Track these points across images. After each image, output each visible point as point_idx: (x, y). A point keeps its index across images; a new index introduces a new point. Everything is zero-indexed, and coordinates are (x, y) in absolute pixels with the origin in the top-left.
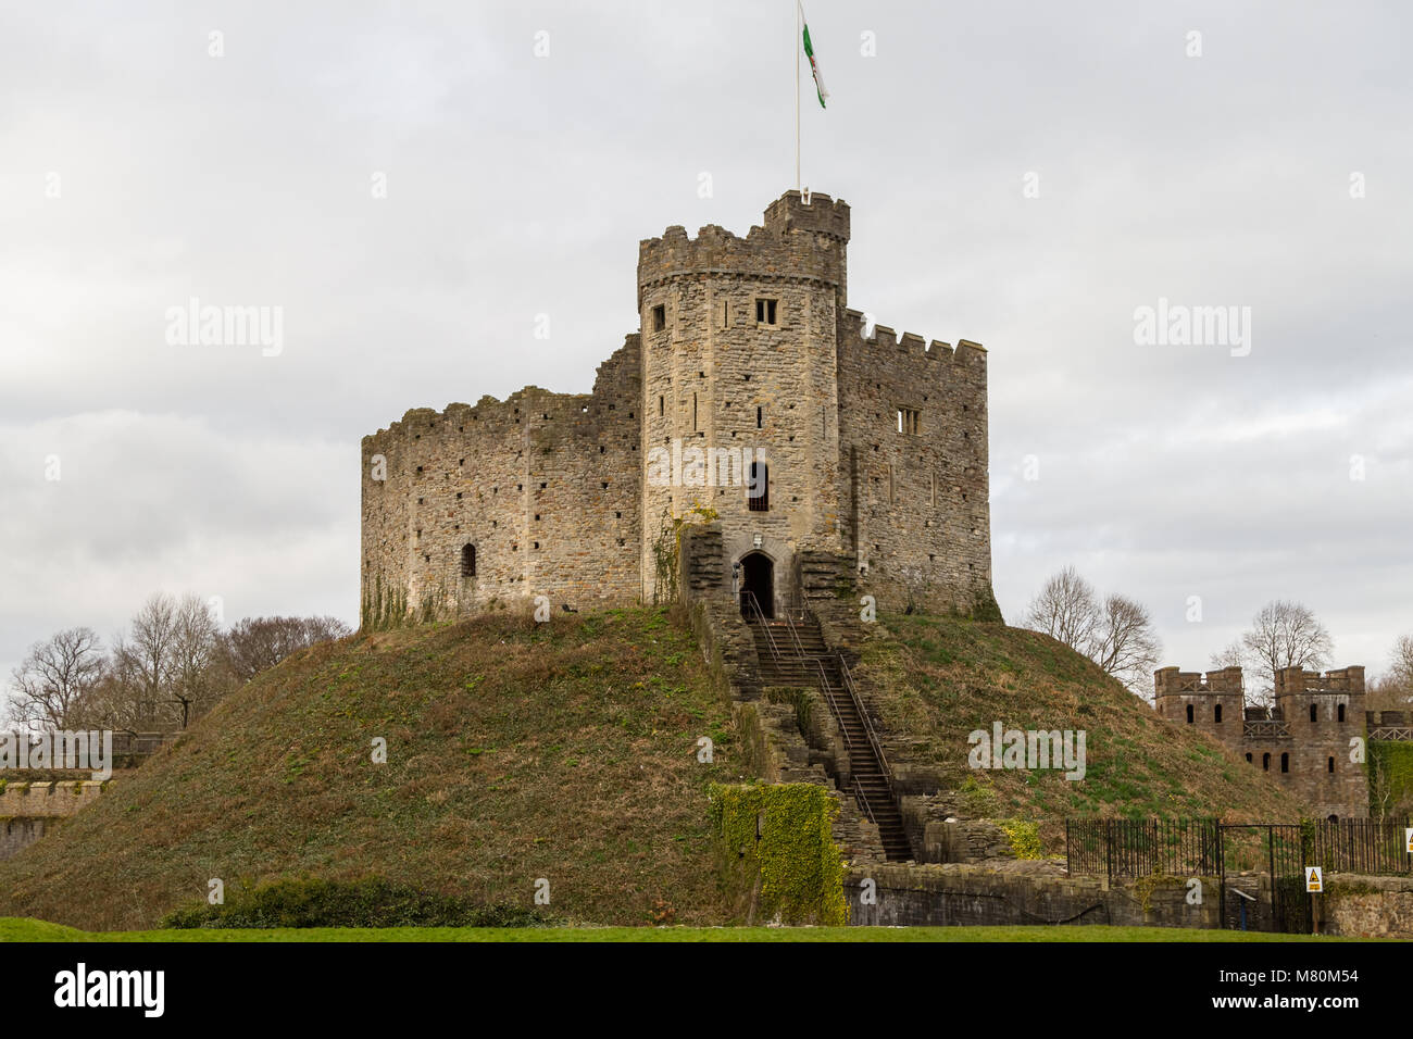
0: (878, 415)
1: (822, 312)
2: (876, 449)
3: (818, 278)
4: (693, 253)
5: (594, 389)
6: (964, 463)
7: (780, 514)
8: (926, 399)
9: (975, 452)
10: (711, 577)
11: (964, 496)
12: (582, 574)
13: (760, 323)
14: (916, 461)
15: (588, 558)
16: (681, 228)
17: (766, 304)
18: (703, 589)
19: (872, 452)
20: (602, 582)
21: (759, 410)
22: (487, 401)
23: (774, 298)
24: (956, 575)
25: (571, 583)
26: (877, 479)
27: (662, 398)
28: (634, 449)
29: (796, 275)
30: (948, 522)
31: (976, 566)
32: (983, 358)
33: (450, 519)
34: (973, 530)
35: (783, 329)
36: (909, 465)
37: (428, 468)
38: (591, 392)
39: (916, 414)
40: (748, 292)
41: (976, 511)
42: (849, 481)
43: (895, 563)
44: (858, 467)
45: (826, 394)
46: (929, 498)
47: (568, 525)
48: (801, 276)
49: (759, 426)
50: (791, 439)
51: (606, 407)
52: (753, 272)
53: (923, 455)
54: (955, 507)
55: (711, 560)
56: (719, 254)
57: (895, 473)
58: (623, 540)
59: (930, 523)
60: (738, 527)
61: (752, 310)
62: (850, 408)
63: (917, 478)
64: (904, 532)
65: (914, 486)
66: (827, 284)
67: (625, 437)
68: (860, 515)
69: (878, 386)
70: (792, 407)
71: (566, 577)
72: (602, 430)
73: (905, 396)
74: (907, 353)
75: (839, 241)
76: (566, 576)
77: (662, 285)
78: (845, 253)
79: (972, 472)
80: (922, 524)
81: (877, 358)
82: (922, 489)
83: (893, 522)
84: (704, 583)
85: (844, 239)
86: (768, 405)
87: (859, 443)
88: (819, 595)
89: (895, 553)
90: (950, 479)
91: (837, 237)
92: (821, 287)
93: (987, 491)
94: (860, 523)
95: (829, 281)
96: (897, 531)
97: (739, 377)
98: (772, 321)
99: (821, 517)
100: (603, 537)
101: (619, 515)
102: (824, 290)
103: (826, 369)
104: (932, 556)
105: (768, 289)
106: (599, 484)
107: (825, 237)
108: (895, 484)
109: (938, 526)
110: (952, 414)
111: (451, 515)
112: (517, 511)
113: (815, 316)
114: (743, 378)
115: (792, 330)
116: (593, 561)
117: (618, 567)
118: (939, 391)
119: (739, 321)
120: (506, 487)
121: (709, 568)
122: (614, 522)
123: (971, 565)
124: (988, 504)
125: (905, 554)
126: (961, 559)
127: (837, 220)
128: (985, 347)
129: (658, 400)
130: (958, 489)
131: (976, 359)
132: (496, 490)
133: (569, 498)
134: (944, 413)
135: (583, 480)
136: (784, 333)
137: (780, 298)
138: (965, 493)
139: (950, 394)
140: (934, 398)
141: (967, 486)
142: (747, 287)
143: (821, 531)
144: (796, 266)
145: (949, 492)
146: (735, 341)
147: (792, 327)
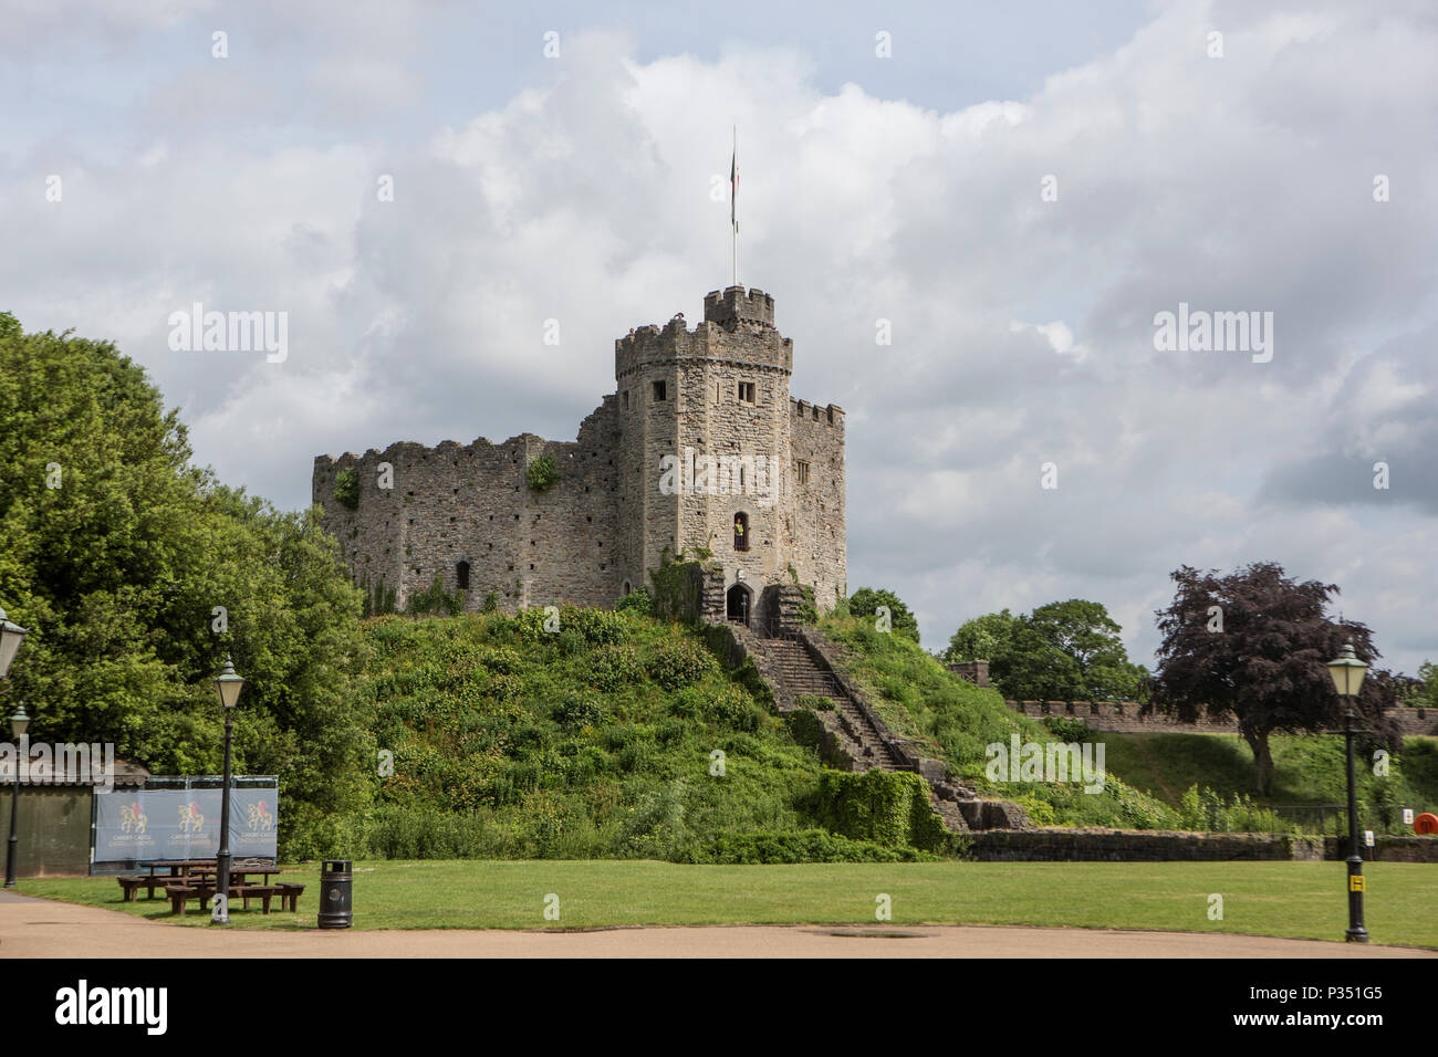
4: (693, 342)
5: (578, 439)
6: (833, 505)
7: (756, 554)
8: (812, 454)
9: (838, 496)
10: (716, 605)
11: (832, 532)
12: (571, 592)
13: (742, 401)
14: (807, 505)
15: (575, 579)
17: (746, 385)
18: (711, 614)
20: (587, 599)
22: (481, 442)
23: (752, 382)
25: (561, 599)
27: (662, 456)
28: (613, 490)
29: (767, 365)
32: (842, 418)
33: (443, 539)
34: (837, 560)
35: (758, 406)
36: (804, 508)
37: (418, 494)
38: (575, 441)
39: (807, 466)
40: (733, 376)
41: (838, 544)
45: (785, 459)
46: (814, 536)
47: (559, 551)
48: (771, 366)
51: (588, 454)
52: (737, 361)
53: (810, 499)
54: (828, 542)
55: (716, 591)
57: (796, 515)
58: (603, 565)
60: (726, 564)
61: (736, 391)
63: (808, 518)
65: (806, 525)
67: (606, 480)
72: (586, 473)
73: (801, 452)
76: (557, 593)
77: (663, 364)
79: (836, 512)
80: (810, 556)
82: (810, 528)
83: (795, 555)
84: (712, 610)
90: (824, 519)
93: (844, 528)
97: (726, 444)
98: (750, 399)
99: (783, 557)
100: (587, 562)
101: (600, 544)
103: (784, 439)
105: (747, 374)
106: (584, 519)
108: (796, 524)
110: (826, 466)
111: (444, 535)
112: (513, 537)
114: (730, 445)
115: (763, 407)
116: (579, 582)
117: (600, 587)
118: (819, 448)
119: (726, 399)
120: (502, 516)
121: (715, 598)
122: (597, 550)
128: (843, 410)
130: (829, 527)
131: (838, 419)
132: (491, 518)
133: (560, 528)
134: (822, 465)
135: (571, 514)
136: (758, 410)
137: (756, 382)
138: (833, 530)
139: (825, 449)
140: (817, 453)
141: (834, 525)
142: (733, 372)
143: (782, 568)
144: (768, 357)
145: (824, 529)
146: (724, 415)
147: (764, 405)
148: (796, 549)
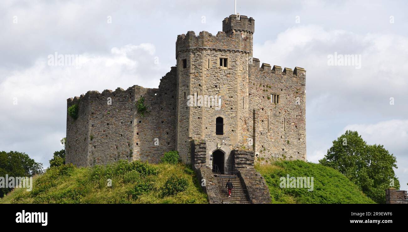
0: (263, 97)
1: (243, 63)
2: (263, 109)
3: (242, 50)
4: (197, 41)
5: (159, 87)
6: (297, 113)
7: (227, 136)
8: (282, 90)
9: (301, 109)
10: (202, 159)
11: (296, 126)
12: (154, 155)
13: (221, 67)
14: (278, 114)
16: (193, 32)
17: (223, 59)
18: (199, 163)
19: (261, 110)
22: (119, 90)
23: (226, 58)
24: (293, 156)
26: (263, 121)
27: (185, 93)
28: (173, 109)
29: (234, 49)
30: (290, 136)
31: (300, 153)
32: (304, 74)
33: (104, 133)
34: (299, 139)
35: (229, 69)
36: (275, 115)
37: (95, 114)
38: (158, 88)
39: (278, 96)
40: (217, 55)
41: (301, 132)
42: (252, 122)
43: (269, 152)
44: (256, 117)
45: (244, 92)
46: (282, 128)
47: (149, 137)
48: (236, 50)
50: (232, 109)
51: (164, 93)
52: (219, 48)
53: (280, 111)
54: (292, 131)
55: (202, 153)
56: (207, 42)
57: (269, 118)
58: (169, 142)
59: (283, 137)
61: (218, 62)
62: (253, 95)
63: (278, 120)
64: (273, 140)
65: (277, 123)
66: (245, 52)
67: (170, 105)
68: (256, 135)
69: (264, 86)
70: (232, 97)
72: (162, 102)
73: (274, 89)
74: (275, 73)
75: (250, 33)
76: (148, 155)
77: (186, 52)
78: (252, 37)
79: (299, 117)
80: (280, 137)
81: (264, 76)
82: (280, 124)
83: (268, 136)
84: (199, 161)
85: (252, 32)
86: (223, 96)
87: (256, 108)
88: (241, 166)
89: (269, 148)
90: (290, 120)
91: (249, 32)
92: (243, 53)
93: (305, 124)
94: (256, 138)
96: (270, 140)
97: (213, 86)
98: (225, 66)
99: (242, 137)
100: (162, 142)
101: (168, 133)
102: (244, 55)
103: (244, 83)
104: (283, 149)
105: (224, 54)
106: (160, 122)
107: (245, 32)
108: (269, 122)
109: (286, 138)
110: (292, 95)
111: (104, 131)
112: (130, 131)
113: (241, 64)
114: (215, 86)
115: (232, 69)
116: (157, 150)
118: (287, 87)
119: (213, 66)
120: (126, 122)
122: (166, 136)
123: (298, 153)
124: (305, 129)
125: (273, 149)
126: (295, 150)
127: (250, 25)
128: (305, 70)
129: (184, 93)
130: (294, 124)
131: (302, 74)
133: (149, 127)
134: (289, 95)
135: (155, 120)
136: (229, 70)
137: (228, 58)
138: (296, 125)
139: (291, 88)
140: (285, 90)
141: (297, 122)
142: (217, 53)
143: (241, 142)
144: (234, 46)
145: (290, 125)
146: (212, 73)
147: (232, 68)
148: (269, 134)
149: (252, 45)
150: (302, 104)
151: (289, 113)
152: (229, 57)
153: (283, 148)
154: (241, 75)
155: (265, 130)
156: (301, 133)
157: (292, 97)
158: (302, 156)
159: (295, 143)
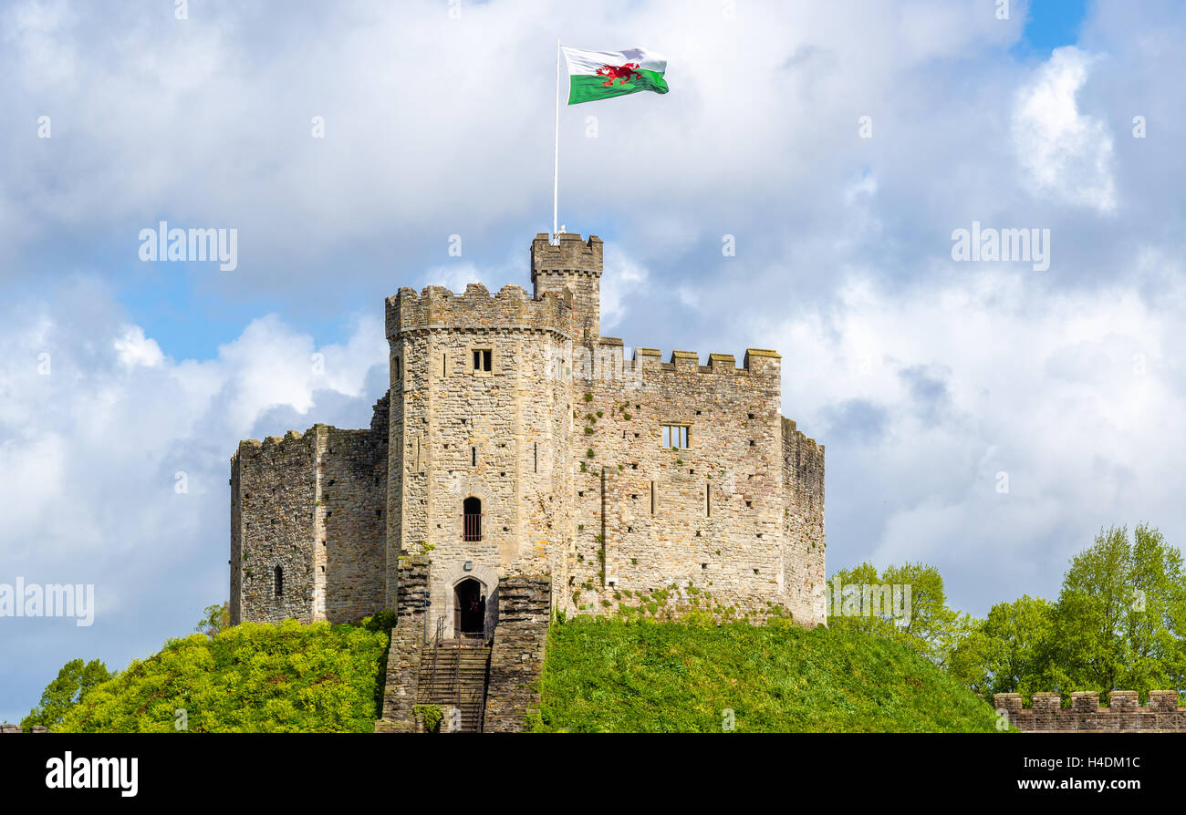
0: (637, 435)
2: (635, 467)
5: (371, 424)
6: (750, 469)
7: (490, 543)
8: (699, 413)
9: (764, 458)
10: (416, 603)
11: (748, 503)
13: (477, 371)
14: (685, 474)
15: (364, 580)
16: (409, 289)
17: (482, 353)
18: (409, 615)
19: (629, 470)
20: (375, 602)
21: (474, 449)
23: (488, 348)
24: (737, 581)
25: (350, 603)
26: (634, 497)
27: (397, 439)
29: (506, 326)
30: (726, 530)
31: (760, 571)
32: (776, 365)
33: (266, 543)
35: (496, 375)
37: (251, 496)
40: (465, 343)
43: (656, 574)
45: (538, 431)
46: (701, 509)
48: (511, 327)
49: (474, 465)
50: (503, 474)
52: (468, 326)
53: (694, 467)
54: (736, 516)
55: (418, 589)
56: (438, 311)
59: (703, 533)
60: (451, 557)
61: (470, 360)
62: (602, 430)
63: (686, 490)
64: (668, 543)
65: (682, 499)
68: (608, 533)
69: (638, 407)
70: (503, 446)
71: (346, 597)
72: (377, 462)
73: (672, 412)
74: (674, 371)
82: (691, 501)
83: (654, 535)
84: (410, 610)
86: (481, 445)
89: (655, 565)
90: (729, 488)
92: (532, 334)
95: (541, 327)
96: (659, 544)
98: (488, 367)
99: (531, 545)
102: (536, 336)
103: (539, 408)
104: (704, 566)
105: (482, 340)
106: (374, 513)
108: (656, 498)
109: (713, 535)
110: (733, 424)
111: (267, 539)
112: (309, 538)
113: (527, 362)
114: (460, 422)
115: (503, 375)
116: (368, 582)
118: (716, 404)
119: (456, 370)
120: (302, 515)
121: (416, 596)
123: (756, 571)
125: (668, 566)
126: (743, 565)
127: (586, 257)
128: (778, 353)
129: (396, 442)
130: (741, 497)
131: (766, 367)
132: (296, 517)
133: (350, 525)
134: (722, 424)
135: (362, 509)
136: (497, 379)
137: (494, 348)
138: (749, 500)
139: (730, 405)
140: (710, 411)
141: (752, 493)
142: (465, 339)
143: (530, 557)
144: (507, 317)
145: (727, 500)
146: (452, 389)
147: (504, 373)
148: (656, 528)
149: (598, 305)
150: (770, 445)
151: (723, 469)
152: (495, 344)
153: (702, 561)
154: (529, 388)
155: (643, 518)
156: (765, 520)
157: (735, 427)
158: (768, 577)
159: (744, 547)
